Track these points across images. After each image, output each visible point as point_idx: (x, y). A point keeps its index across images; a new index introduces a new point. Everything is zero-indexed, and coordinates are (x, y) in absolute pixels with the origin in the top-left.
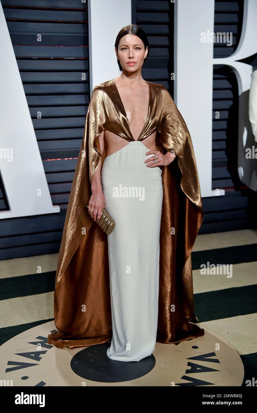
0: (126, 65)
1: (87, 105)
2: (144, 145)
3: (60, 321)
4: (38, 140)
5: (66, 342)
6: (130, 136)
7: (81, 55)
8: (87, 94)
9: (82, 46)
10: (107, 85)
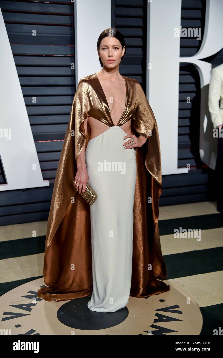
0: (106, 62)
1: (73, 95)
2: (122, 130)
3: (48, 278)
4: (31, 125)
5: (53, 296)
6: (111, 122)
7: (69, 53)
8: (73, 86)
9: (69, 46)
10: (90, 79)
